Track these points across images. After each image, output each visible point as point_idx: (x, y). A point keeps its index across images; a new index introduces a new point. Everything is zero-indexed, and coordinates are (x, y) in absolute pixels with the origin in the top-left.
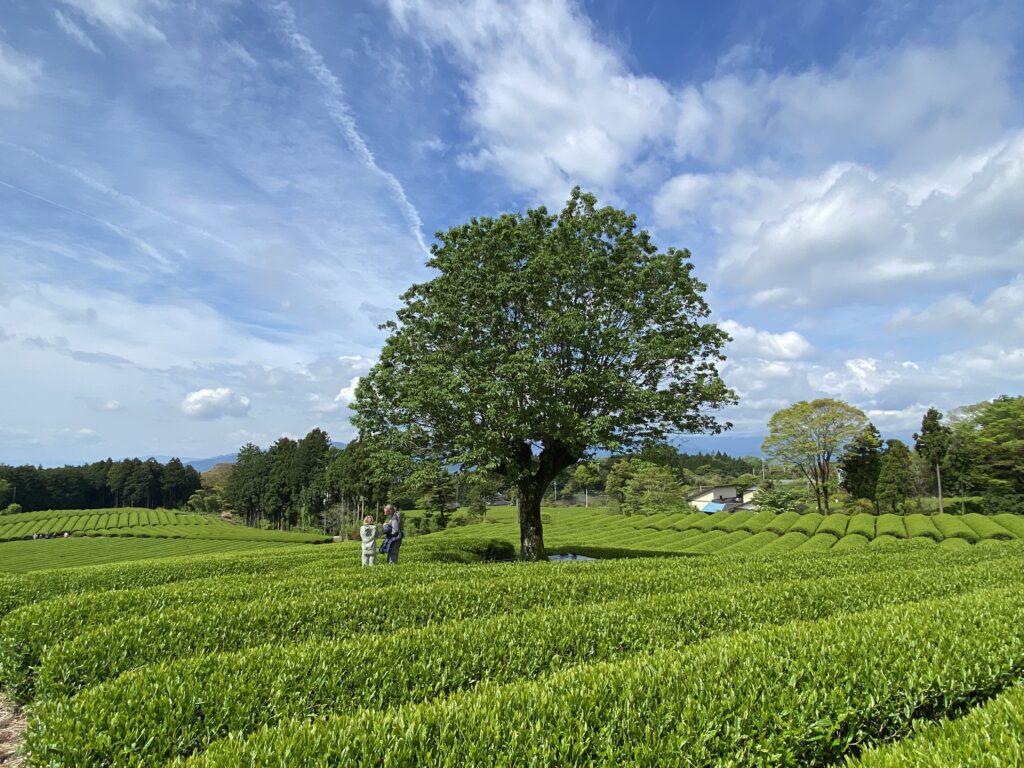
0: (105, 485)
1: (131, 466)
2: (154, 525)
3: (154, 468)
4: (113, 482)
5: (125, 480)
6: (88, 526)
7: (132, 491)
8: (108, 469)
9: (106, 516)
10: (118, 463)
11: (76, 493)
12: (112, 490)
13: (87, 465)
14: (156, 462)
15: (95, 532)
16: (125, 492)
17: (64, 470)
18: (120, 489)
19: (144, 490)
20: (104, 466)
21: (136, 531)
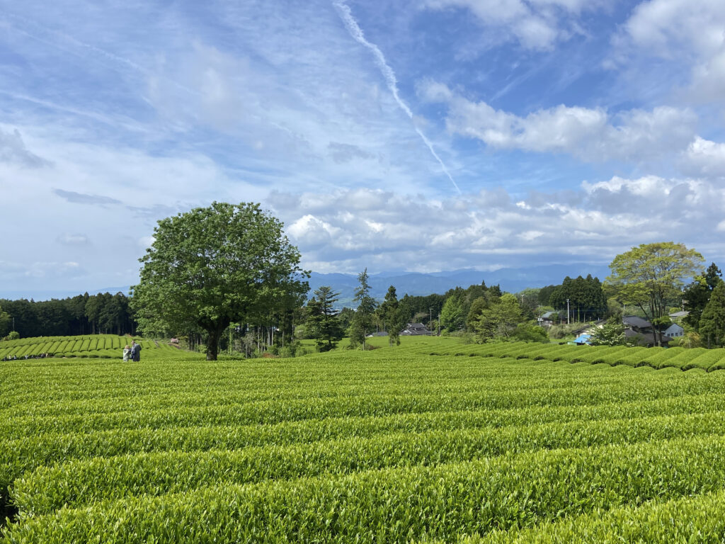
0: (83, 315)
1: (104, 299)
2: (115, 349)
3: (122, 300)
4: (90, 312)
5: (99, 311)
6: (67, 349)
7: (105, 320)
8: (86, 302)
9: (81, 341)
10: (93, 297)
11: (61, 322)
12: (89, 320)
13: (69, 299)
14: (123, 296)
15: (72, 354)
16: (100, 321)
17: (50, 303)
18: (97, 318)
19: (114, 320)
20: (83, 299)
21: (101, 353)
